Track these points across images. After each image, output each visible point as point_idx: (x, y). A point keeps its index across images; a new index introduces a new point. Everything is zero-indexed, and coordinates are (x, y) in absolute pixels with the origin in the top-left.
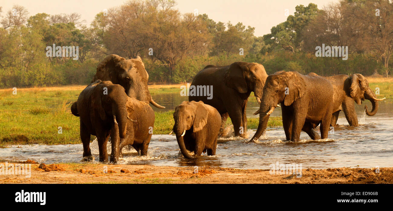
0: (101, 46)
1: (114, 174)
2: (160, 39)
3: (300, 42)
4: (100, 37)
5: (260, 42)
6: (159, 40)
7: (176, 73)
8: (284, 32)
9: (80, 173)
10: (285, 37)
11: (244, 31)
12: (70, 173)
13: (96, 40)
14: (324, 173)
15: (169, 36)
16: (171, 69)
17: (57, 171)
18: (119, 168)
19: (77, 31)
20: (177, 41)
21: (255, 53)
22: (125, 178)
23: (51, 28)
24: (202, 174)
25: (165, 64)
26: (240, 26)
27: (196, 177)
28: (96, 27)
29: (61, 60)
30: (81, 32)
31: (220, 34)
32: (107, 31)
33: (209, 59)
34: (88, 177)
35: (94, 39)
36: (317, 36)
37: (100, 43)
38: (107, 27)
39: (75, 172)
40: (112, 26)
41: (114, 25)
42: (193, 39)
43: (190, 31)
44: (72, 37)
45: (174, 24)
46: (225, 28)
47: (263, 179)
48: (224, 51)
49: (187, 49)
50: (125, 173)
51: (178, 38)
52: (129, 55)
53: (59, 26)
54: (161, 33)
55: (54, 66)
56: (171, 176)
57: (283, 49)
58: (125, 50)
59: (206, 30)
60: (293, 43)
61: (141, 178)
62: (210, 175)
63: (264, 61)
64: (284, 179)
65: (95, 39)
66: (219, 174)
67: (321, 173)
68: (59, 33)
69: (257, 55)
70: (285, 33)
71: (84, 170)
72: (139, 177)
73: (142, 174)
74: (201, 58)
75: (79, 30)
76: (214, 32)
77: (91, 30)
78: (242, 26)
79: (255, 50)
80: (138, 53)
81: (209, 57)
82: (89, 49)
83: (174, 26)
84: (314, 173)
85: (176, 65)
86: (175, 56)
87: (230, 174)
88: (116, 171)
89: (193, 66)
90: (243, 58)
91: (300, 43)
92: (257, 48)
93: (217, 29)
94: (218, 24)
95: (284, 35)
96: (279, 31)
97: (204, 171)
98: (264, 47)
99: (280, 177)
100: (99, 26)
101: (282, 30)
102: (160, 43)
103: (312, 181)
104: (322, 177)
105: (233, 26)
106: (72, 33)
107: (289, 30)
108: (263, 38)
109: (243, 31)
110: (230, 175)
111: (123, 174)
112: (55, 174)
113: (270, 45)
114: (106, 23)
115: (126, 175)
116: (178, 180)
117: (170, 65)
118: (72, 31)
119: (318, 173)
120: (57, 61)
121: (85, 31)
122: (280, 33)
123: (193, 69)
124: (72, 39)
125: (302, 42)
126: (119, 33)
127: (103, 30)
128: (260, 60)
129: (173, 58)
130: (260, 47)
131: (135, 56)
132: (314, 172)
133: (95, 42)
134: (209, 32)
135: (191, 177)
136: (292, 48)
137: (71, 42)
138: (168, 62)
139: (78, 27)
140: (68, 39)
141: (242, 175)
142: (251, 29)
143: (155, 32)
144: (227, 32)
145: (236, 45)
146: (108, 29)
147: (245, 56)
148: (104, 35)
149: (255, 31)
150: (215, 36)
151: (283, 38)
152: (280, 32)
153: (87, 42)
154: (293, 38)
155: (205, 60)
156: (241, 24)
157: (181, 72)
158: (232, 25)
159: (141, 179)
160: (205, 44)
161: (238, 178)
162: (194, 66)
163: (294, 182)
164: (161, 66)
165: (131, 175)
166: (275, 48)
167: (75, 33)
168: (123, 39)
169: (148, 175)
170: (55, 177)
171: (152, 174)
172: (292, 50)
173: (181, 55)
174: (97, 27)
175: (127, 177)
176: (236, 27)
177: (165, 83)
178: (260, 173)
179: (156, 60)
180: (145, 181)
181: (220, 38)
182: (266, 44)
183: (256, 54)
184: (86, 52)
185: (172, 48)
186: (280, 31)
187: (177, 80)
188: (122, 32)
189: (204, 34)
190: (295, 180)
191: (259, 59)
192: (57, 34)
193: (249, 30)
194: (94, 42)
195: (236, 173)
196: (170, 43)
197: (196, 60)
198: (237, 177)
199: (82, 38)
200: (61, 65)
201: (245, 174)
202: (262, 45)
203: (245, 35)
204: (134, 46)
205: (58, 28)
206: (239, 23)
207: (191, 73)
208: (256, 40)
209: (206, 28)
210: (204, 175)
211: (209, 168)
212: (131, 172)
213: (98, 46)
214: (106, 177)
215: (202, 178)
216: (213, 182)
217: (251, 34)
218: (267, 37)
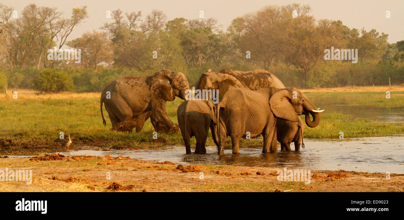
0: (237, 50)
1: (250, 176)
2: (295, 44)
4: (236, 42)
5: (393, 49)
6: (293, 45)
7: (310, 78)
9: (217, 174)
11: (378, 38)
12: (207, 175)
13: (232, 45)
15: (304, 41)
16: (305, 73)
17: (194, 173)
18: (255, 170)
19: (214, 35)
20: (311, 46)
21: (389, 59)
22: (261, 180)
23: (188, 32)
24: (337, 177)
25: (299, 69)
26: (374, 33)
27: (331, 180)
28: (232, 32)
29: (198, 64)
30: (218, 36)
31: (353, 40)
32: (243, 36)
33: (343, 64)
34: (225, 179)
35: (231, 44)
37: (235, 47)
38: (243, 32)
39: (212, 173)
40: (248, 31)
41: (250, 30)
42: (327, 45)
43: (324, 37)
44: (208, 41)
45: (309, 29)
46: (359, 34)
47: (398, 183)
49: (321, 54)
50: (260, 175)
51: (312, 44)
52: (264, 60)
53: (196, 30)
54: (295, 39)
55: (191, 69)
58: (260, 55)
59: (340, 36)
62: (345, 179)
63: (397, 67)
65: (231, 43)
66: (353, 178)
68: (196, 37)
69: (390, 61)
71: (221, 172)
72: (274, 179)
74: (335, 63)
75: (215, 34)
76: (347, 38)
77: (227, 35)
78: (375, 33)
79: (388, 56)
80: (273, 58)
81: (343, 62)
82: (225, 54)
83: (309, 32)
85: (310, 70)
86: (309, 62)
87: (364, 178)
88: (252, 174)
89: (327, 72)
90: (376, 64)
92: (391, 55)
93: (351, 35)
94: (352, 30)
97: (338, 175)
98: (397, 53)
100: (235, 31)
102: (294, 48)
105: (367, 33)
106: (209, 37)
108: (397, 44)
109: (377, 38)
110: (364, 179)
111: (259, 176)
112: (192, 174)
114: (242, 28)
115: (262, 177)
116: (313, 183)
117: (304, 70)
118: (209, 35)
120: (194, 65)
121: (221, 36)
123: (327, 74)
124: (209, 43)
126: (255, 38)
127: (239, 35)
128: (393, 66)
129: (307, 63)
130: (393, 53)
131: (270, 60)
133: (231, 47)
134: (343, 38)
135: (326, 181)
137: (207, 46)
138: (302, 67)
139: (214, 32)
140: (205, 43)
141: (377, 180)
142: (385, 36)
143: (290, 38)
144: (361, 38)
145: (369, 51)
146: (244, 34)
147: (379, 62)
148: (240, 40)
149: (388, 37)
150: (348, 43)
153: (223, 46)
155: (339, 66)
156: (375, 31)
157: (315, 77)
158: (365, 31)
159: (276, 182)
161: (372, 183)
162: (328, 71)
164: (295, 71)
165: (267, 177)
167: (211, 38)
168: (259, 44)
170: (193, 178)
173: (315, 60)
175: (262, 179)
176: (370, 33)
177: (299, 88)
178: (394, 177)
179: (290, 64)
180: (281, 183)
181: (354, 43)
182: (400, 51)
184: (222, 56)
185: (307, 54)
187: (310, 85)
188: (257, 37)
189: (339, 40)
192: (194, 38)
193: (382, 36)
194: (230, 47)
195: (371, 177)
196: (304, 49)
197: (330, 66)
198: (372, 181)
199: (219, 43)
200: (197, 68)
201: (380, 179)
202: (396, 51)
203: (378, 41)
204: (269, 51)
205: (195, 33)
206: (373, 29)
207: (324, 78)
208: (390, 46)
209: (340, 34)
210: (338, 178)
211: (344, 172)
212: (267, 174)
213: (234, 51)
214: (242, 179)
215: (337, 182)
216: (348, 185)
217: (384, 40)
218: (400, 44)
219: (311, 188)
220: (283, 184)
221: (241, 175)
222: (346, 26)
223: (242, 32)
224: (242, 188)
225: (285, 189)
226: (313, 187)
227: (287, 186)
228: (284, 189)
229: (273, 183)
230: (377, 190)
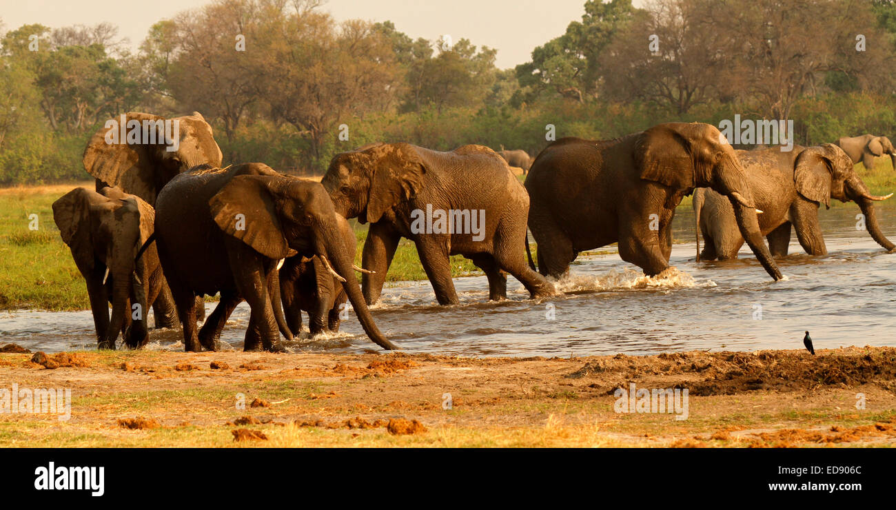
0: (162, 94)
1: (196, 372)
2: (292, 76)
3: (596, 79)
4: (159, 74)
5: (508, 82)
6: (289, 79)
7: (328, 150)
8: (560, 58)
9: (122, 371)
10: (562, 70)
11: (474, 58)
12: (100, 372)
13: (152, 82)
14: (652, 364)
15: (311, 70)
16: (317, 141)
17: (72, 369)
18: (206, 359)
19: (111, 62)
20: (329, 81)
21: (499, 106)
22: (221, 381)
23: (53, 56)
24: (388, 369)
25: (303, 131)
26: (465, 47)
27: (375, 375)
28: (152, 52)
29: (77, 127)
30: (120, 64)
31: (420, 64)
32: (174, 62)
33: (399, 119)
34: (139, 380)
35: (148, 79)
36: (633, 66)
37: (160, 88)
38: (175, 53)
39: (111, 369)
40: (187, 50)
41: (191, 48)
42: (362, 78)
43: (356, 58)
44: (99, 75)
45: (321, 43)
46: (432, 51)
47: (521, 378)
48: (431, 102)
49: (349, 98)
50: (219, 370)
51: (329, 75)
52: (223, 112)
53: (70, 52)
54: (292, 65)
55: (61, 138)
56: (321, 374)
57: (559, 94)
58: (215, 103)
59: (390, 56)
60: (580, 82)
61: (255, 380)
62: (405, 373)
63: (517, 121)
64: (566, 377)
65: (151, 78)
66: (424, 369)
67: (647, 364)
68: (70, 67)
69: (503, 110)
70: (563, 61)
71: (130, 364)
72: (250, 377)
73: (258, 372)
74: (381, 116)
75: (113, 60)
76: (407, 60)
77: (140, 60)
78: (469, 47)
79: (498, 98)
80: (245, 108)
81: (399, 114)
82: (137, 102)
83: (321, 49)
84: (631, 364)
85: (327, 132)
86: (325, 114)
87: (449, 368)
88: (201, 367)
89: (363, 136)
90: (472, 116)
91: (596, 83)
92: (503, 95)
93: (414, 53)
94: (416, 43)
95: (561, 65)
96: (549, 57)
97: (391, 363)
98: (518, 92)
99: (557, 373)
100: (157, 51)
101: (556, 54)
102: (291, 85)
103: (627, 382)
104: (647, 372)
106: (100, 66)
107: (572, 54)
108: (516, 72)
109: (471, 57)
110: (447, 371)
111: (216, 372)
112: (67, 373)
113: (531, 87)
114: (174, 44)
115: (222, 373)
116: (336, 383)
117: (314, 132)
118: (99, 62)
119: (639, 365)
120: (68, 128)
121: (127, 62)
122: (553, 61)
123: (364, 141)
124: (99, 79)
125: (600, 80)
126: (201, 65)
127: (167, 59)
128: (508, 119)
129: (319, 118)
130: (508, 91)
131: (237, 114)
132: (631, 362)
133: (149, 87)
134: (397, 60)
135: (364, 377)
136: (578, 93)
137: (97, 86)
138: (310, 128)
139: (111, 54)
140: (91, 80)
141: (476, 371)
142: (490, 54)
143: (281, 62)
144: (437, 61)
145: (456, 88)
146: (177, 58)
147: (477, 111)
148: (169, 70)
149: (497, 56)
150: (410, 70)
151: (559, 71)
152: (552, 59)
153: (132, 86)
154: (581, 72)
155: (390, 121)
156: (467, 42)
157: (338, 149)
159: (254, 383)
160: (389, 86)
161: (465, 378)
162: (366, 134)
163: (587, 383)
164: (294, 136)
165: (233, 374)
166: (542, 92)
167: (105, 67)
168: (212, 79)
169: (271, 373)
170: (68, 381)
171: (279, 370)
172: (577, 98)
173: (337, 112)
174: (154, 52)
175: (224, 378)
176: (456, 48)
177: (303, 173)
178: (513, 366)
179: (283, 122)
180: (264, 386)
181: (422, 72)
182: (523, 85)
183: (501, 108)
184: (131, 107)
185: (318, 97)
186: (552, 56)
188: (208, 63)
189: (388, 64)
190: (591, 380)
191: (509, 117)
192: (66, 69)
193: (484, 54)
194: (146, 86)
195: (462, 366)
196: (312, 87)
197: (371, 122)
198: (464, 375)
199: (122, 77)
200: (76, 136)
201: (481, 369)
202: (514, 87)
203: (475, 66)
204: (235, 94)
205: (69, 57)
206: (463, 39)
208: (501, 76)
209: (390, 52)
210: (391, 371)
211: (403, 356)
212: (234, 367)
213: (157, 94)
214: (179, 379)
215: (388, 378)
216: (412, 385)
217: (488, 63)
218: (523, 70)
219: (331, 394)
220: (269, 388)
221: (175, 371)
222: (403, 34)
223: (172, 54)
224: (178, 399)
225: (274, 398)
226: (335, 392)
227: (278, 391)
228: (271, 398)
229: (246, 386)
230: (476, 393)
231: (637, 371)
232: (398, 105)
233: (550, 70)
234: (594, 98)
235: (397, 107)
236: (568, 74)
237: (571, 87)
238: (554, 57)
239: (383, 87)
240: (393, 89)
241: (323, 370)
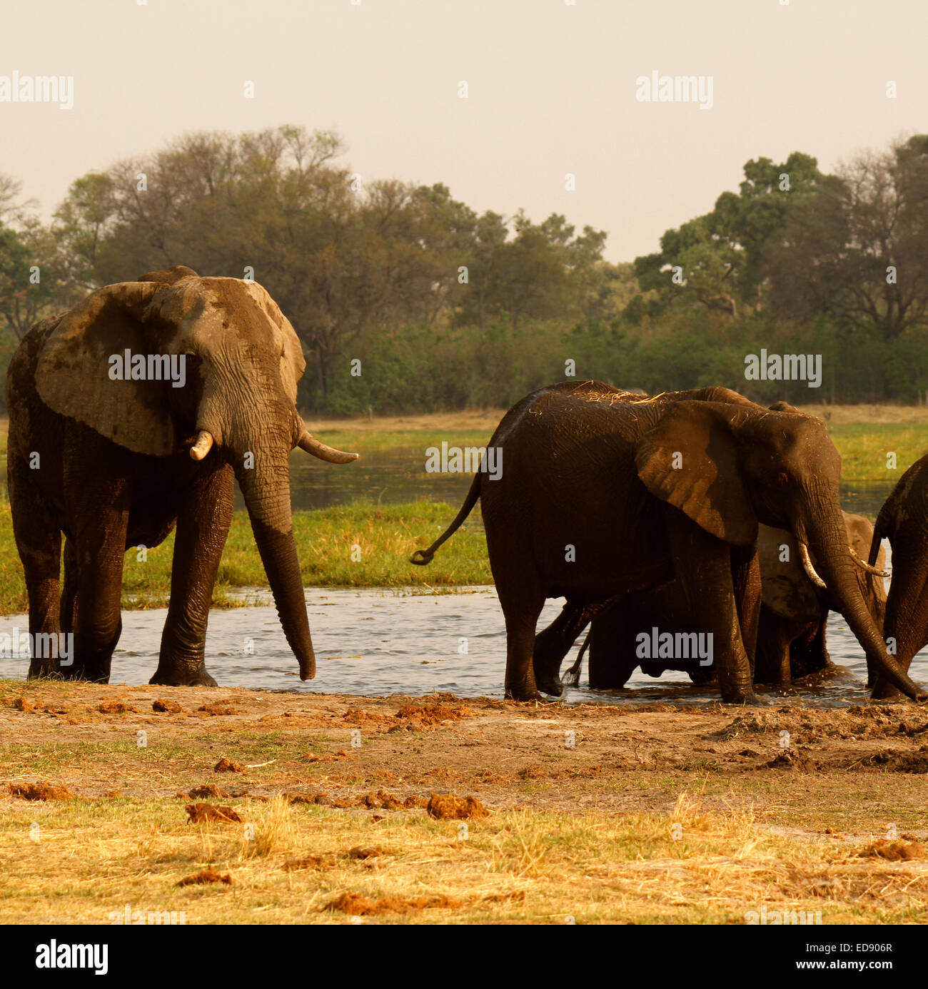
0: (87, 287)
1: (131, 716)
2: (288, 265)
3: (759, 281)
4: (85, 257)
5: (623, 282)
6: (284, 269)
8: (703, 248)
9: (15, 712)
10: (706, 267)
11: (572, 244)
13: (73, 269)
14: (838, 723)
15: (318, 255)
19: (9, 235)
20: (346, 274)
21: (608, 319)
22: (169, 730)
24: (428, 719)
26: (558, 227)
27: (408, 728)
28: (72, 222)
30: (23, 238)
31: (487, 250)
32: (107, 236)
33: (453, 335)
34: (43, 726)
35: (66, 264)
36: (817, 263)
37: (83, 277)
38: (109, 225)
40: (127, 220)
41: (134, 217)
42: (397, 270)
43: (388, 240)
45: (335, 215)
46: (506, 231)
47: (634, 738)
48: (502, 311)
49: (376, 300)
50: (167, 713)
51: (347, 264)
54: (289, 246)
56: (324, 724)
57: (700, 304)
59: (442, 238)
60: (733, 285)
61: (222, 731)
62: (454, 725)
63: (635, 344)
64: (704, 738)
65: (70, 263)
66: (484, 721)
67: (830, 722)
69: (615, 325)
70: (708, 253)
71: (29, 702)
72: (214, 726)
73: (227, 718)
74: (424, 331)
75: (13, 232)
76: (468, 245)
77: (55, 233)
78: (563, 228)
79: (605, 307)
81: (453, 328)
83: (335, 224)
84: (806, 721)
86: (337, 325)
87: (522, 721)
88: (138, 708)
89: (397, 360)
90: (565, 335)
91: (759, 288)
92: (614, 303)
93: (478, 234)
94: (483, 219)
95: (706, 259)
96: (687, 246)
97: (433, 710)
98: (638, 298)
99: (691, 732)
100: (81, 220)
101: (697, 241)
102: (287, 278)
103: (799, 748)
104: (830, 734)
105: (534, 226)
107: (721, 242)
108: (635, 267)
109: (567, 243)
110: (520, 725)
111: (162, 716)
113: (659, 291)
114: (107, 211)
115: (171, 719)
117: (321, 354)
119: (818, 722)
121: (34, 236)
122: (693, 252)
123: (397, 367)
125: (765, 283)
126: (149, 244)
127: (95, 233)
128: (622, 341)
129: (329, 330)
130: (622, 296)
132: (806, 717)
133: (67, 275)
134: (452, 243)
135: (391, 730)
136: (731, 304)
138: (314, 345)
139: (10, 223)
142: (595, 238)
143: (272, 243)
144: (514, 247)
145: (541, 290)
146: (112, 232)
147: (574, 327)
148: (98, 251)
149: (606, 242)
151: (702, 268)
152: (691, 249)
154: (735, 270)
155: (439, 339)
156: (561, 220)
158: (528, 222)
159: (221, 735)
160: (437, 284)
161: (548, 736)
162: (400, 357)
163: (737, 749)
165: (187, 720)
166: (674, 300)
169: (246, 719)
171: (258, 717)
172: (730, 311)
173: (357, 322)
174: (76, 223)
175: (173, 726)
176: (544, 228)
178: (621, 719)
180: (236, 739)
181: (490, 263)
182: (645, 288)
183: (610, 322)
185: (328, 298)
186: (692, 245)
187: (341, 406)
188: (158, 241)
189: (437, 250)
190: (743, 743)
191: (621, 337)
193: (585, 239)
194: (63, 274)
195: (543, 718)
196: (319, 282)
197: (409, 340)
198: (546, 732)
201: (573, 722)
202: (632, 290)
203: (572, 257)
206: (554, 215)
207: (389, 382)
208: (611, 274)
209: (441, 231)
210: (433, 722)
211: (453, 700)
212: (189, 710)
213: (79, 288)
214: (104, 726)
215: (429, 734)
216: (466, 745)
217: (592, 253)
218: (646, 266)
219: (339, 754)
220: (243, 742)
221: (98, 713)
222: (462, 205)
223: (105, 225)
224: (102, 756)
225: (251, 760)
226: (346, 752)
227: (258, 749)
228: (247, 759)
229: (208, 739)
230: (563, 760)
231: (814, 732)
232: (452, 314)
233: (688, 266)
234: (755, 311)
235: (449, 318)
236: (715, 273)
237: (719, 292)
238: (695, 246)
239: (429, 286)
240: (444, 289)
241: (327, 717)
